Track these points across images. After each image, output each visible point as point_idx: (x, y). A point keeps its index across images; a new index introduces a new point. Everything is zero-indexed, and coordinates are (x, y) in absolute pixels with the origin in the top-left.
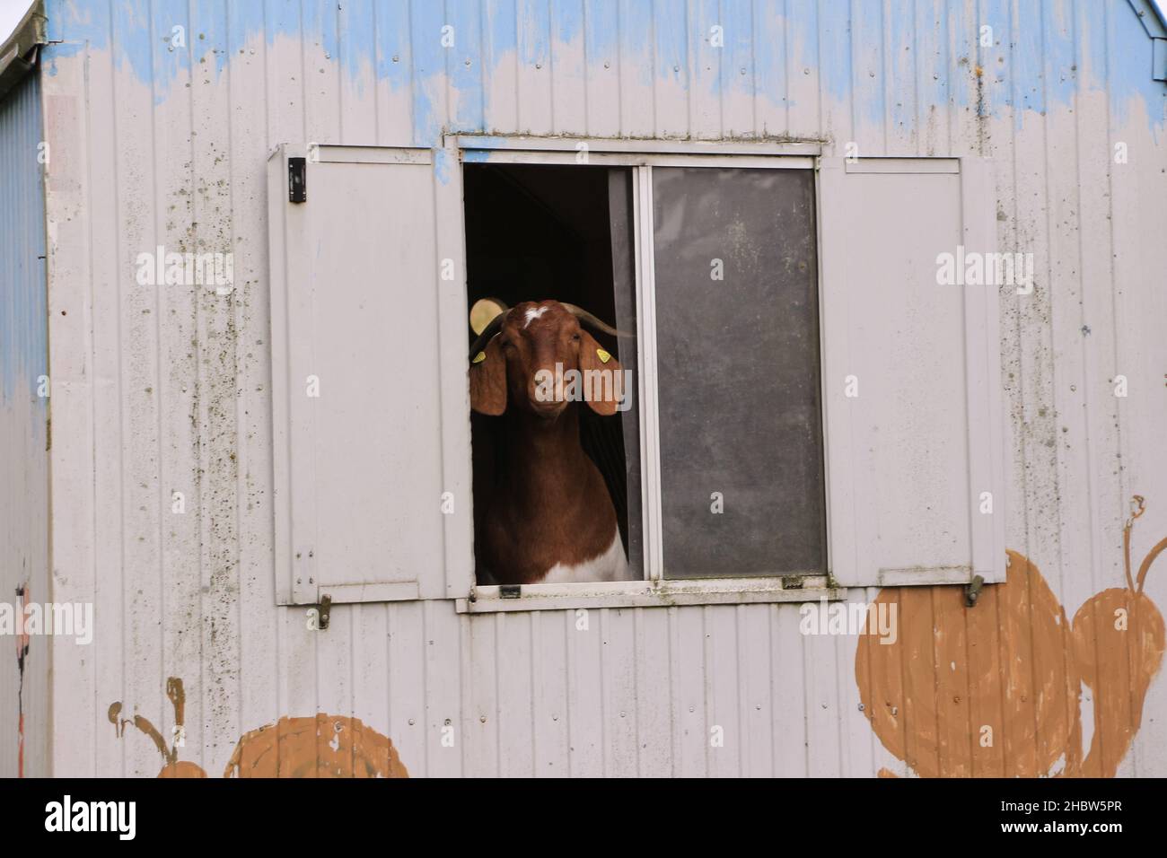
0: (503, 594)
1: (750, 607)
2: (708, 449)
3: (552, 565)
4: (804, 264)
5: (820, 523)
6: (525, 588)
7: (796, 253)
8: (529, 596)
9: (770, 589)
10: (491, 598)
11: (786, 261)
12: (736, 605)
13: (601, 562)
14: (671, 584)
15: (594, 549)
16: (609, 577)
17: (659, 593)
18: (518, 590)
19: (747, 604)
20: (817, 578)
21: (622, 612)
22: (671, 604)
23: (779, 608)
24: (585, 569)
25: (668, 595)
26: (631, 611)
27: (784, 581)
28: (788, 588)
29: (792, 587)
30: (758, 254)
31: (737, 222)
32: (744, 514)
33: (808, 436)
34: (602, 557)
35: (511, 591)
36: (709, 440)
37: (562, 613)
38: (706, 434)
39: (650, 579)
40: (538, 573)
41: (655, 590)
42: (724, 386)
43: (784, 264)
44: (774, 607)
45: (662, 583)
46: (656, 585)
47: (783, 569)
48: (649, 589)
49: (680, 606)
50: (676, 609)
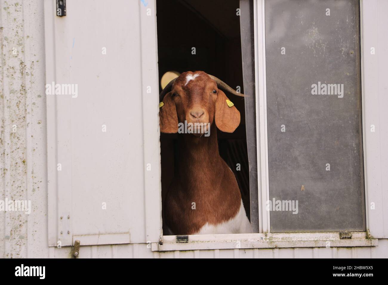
0: (178, 240)
1: (321, 249)
2: (296, 158)
3: (203, 224)
4: (353, 52)
5: (361, 201)
6: (191, 237)
7: (348, 45)
8: (193, 242)
9: (333, 239)
10: (171, 242)
11: (342, 50)
12: (312, 248)
13: (232, 222)
14: (275, 235)
15: (228, 216)
16: (237, 231)
17: (268, 240)
18: (187, 238)
19: (319, 247)
20: (360, 233)
21: (246, 251)
22: (275, 247)
23: (338, 250)
24: (223, 226)
25: (273, 242)
26: (251, 251)
27: (340, 234)
28: (343, 238)
29: (345, 238)
30: (325, 46)
31: (314, 28)
32: (317, 195)
33: (354, 151)
34: (233, 220)
35: (183, 239)
36: (297, 153)
37: (212, 252)
38: (295, 149)
39: (262, 232)
40: (196, 228)
41: (265, 239)
42: (306, 122)
43: (341, 52)
44: (335, 249)
45: (269, 235)
46: (266, 236)
47: (340, 227)
48: (262, 238)
49: (280, 248)
50: (278, 250)
